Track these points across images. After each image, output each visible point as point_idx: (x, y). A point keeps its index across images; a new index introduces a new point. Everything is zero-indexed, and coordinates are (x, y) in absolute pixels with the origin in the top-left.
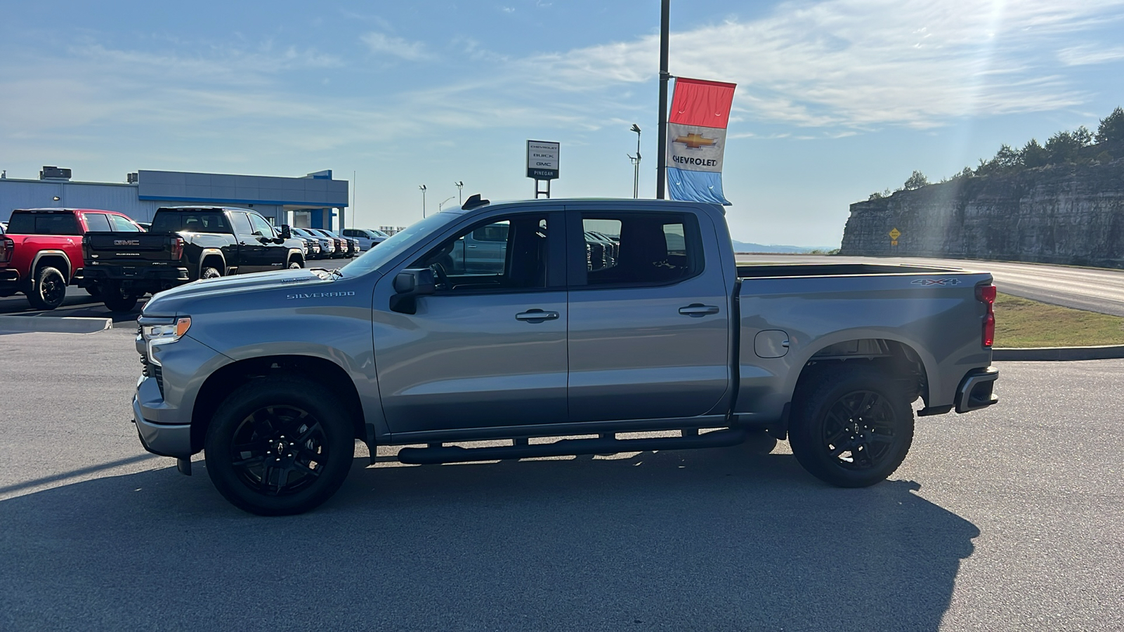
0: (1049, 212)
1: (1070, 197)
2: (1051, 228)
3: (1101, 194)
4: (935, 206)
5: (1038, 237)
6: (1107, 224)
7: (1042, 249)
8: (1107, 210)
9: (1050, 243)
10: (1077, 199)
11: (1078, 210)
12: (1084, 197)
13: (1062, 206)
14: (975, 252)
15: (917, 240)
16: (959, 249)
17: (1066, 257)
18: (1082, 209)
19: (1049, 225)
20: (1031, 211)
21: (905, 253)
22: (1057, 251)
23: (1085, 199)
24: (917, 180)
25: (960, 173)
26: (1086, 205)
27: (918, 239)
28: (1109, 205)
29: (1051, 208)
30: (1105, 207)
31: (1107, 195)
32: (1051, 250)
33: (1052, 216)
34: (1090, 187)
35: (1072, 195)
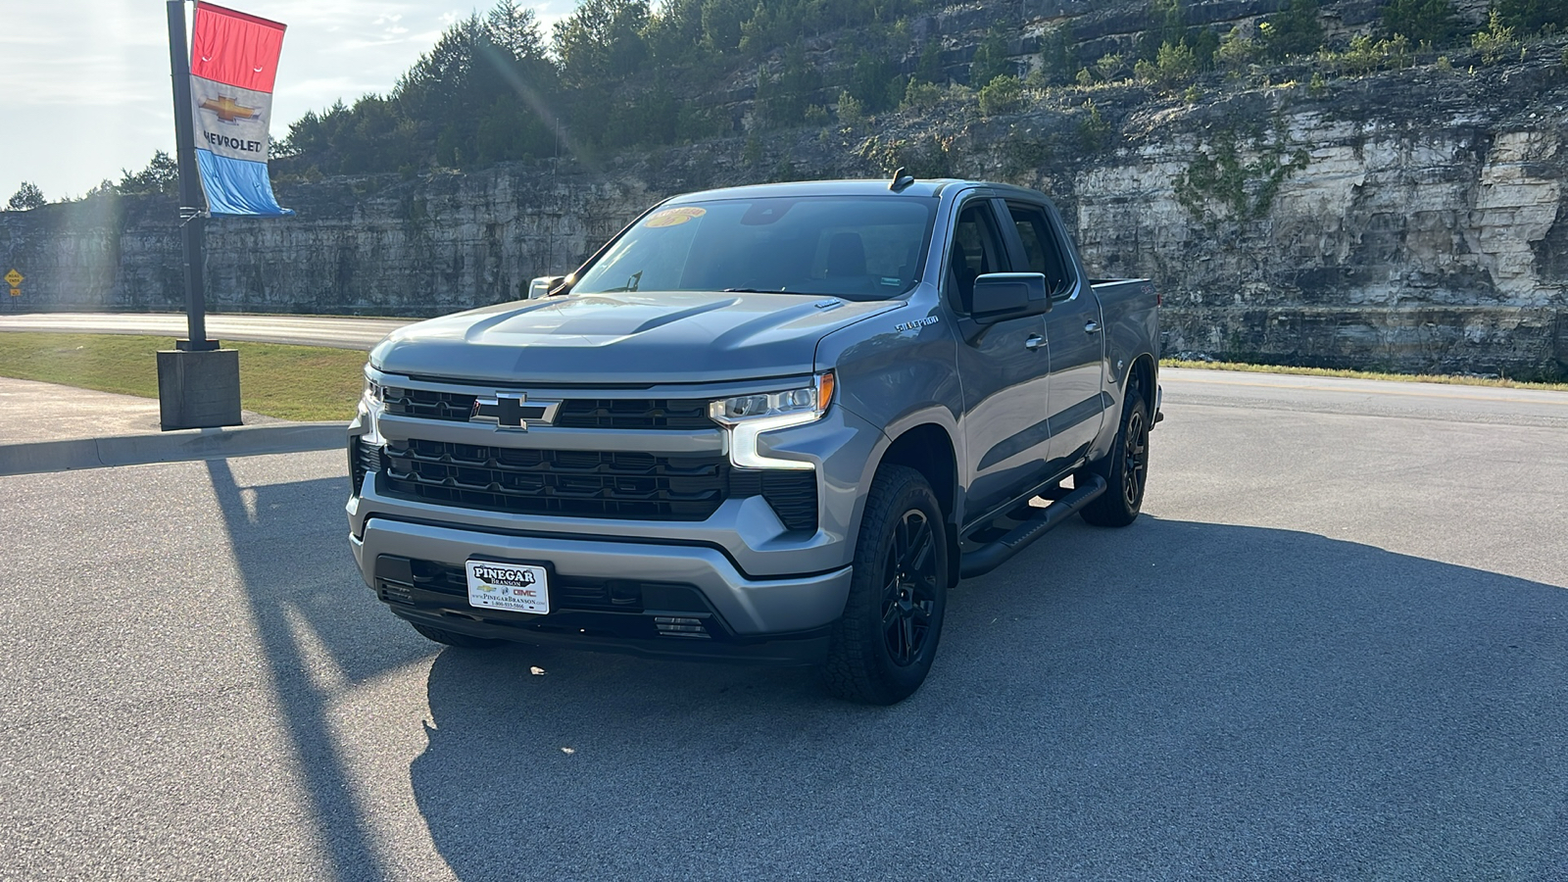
0: (251, 245)
1: (278, 225)
2: (257, 268)
3: (320, 223)
4: (70, 236)
5: (238, 279)
6: (333, 260)
7: (246, 295)
8: (330, 243)
9: (257, 287)
10: (288, 228)
11: (291, 243)
12: (297, 225)
13: (269, 236)
14: (148, 302)
15: (46, 287)
16: (118, 299)
17: (282, 305)
18: (297, 241)
19: (253, 262)
20: (223, 243)
21: (28, 308)
22: (268, 298)
23: (300, 229)
24: (31, 196)
25: (95, 188)
26: (302, 236)
27: (48, 285)
28: (331, 237)
29: (252, 239)
30: (328, 239)
31: (328, 223)
32: (259, 296)
33: (255, 251)
34: (304, 213)
35: (280, 222)
